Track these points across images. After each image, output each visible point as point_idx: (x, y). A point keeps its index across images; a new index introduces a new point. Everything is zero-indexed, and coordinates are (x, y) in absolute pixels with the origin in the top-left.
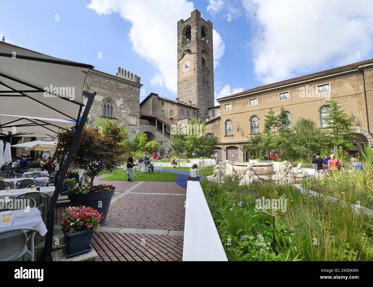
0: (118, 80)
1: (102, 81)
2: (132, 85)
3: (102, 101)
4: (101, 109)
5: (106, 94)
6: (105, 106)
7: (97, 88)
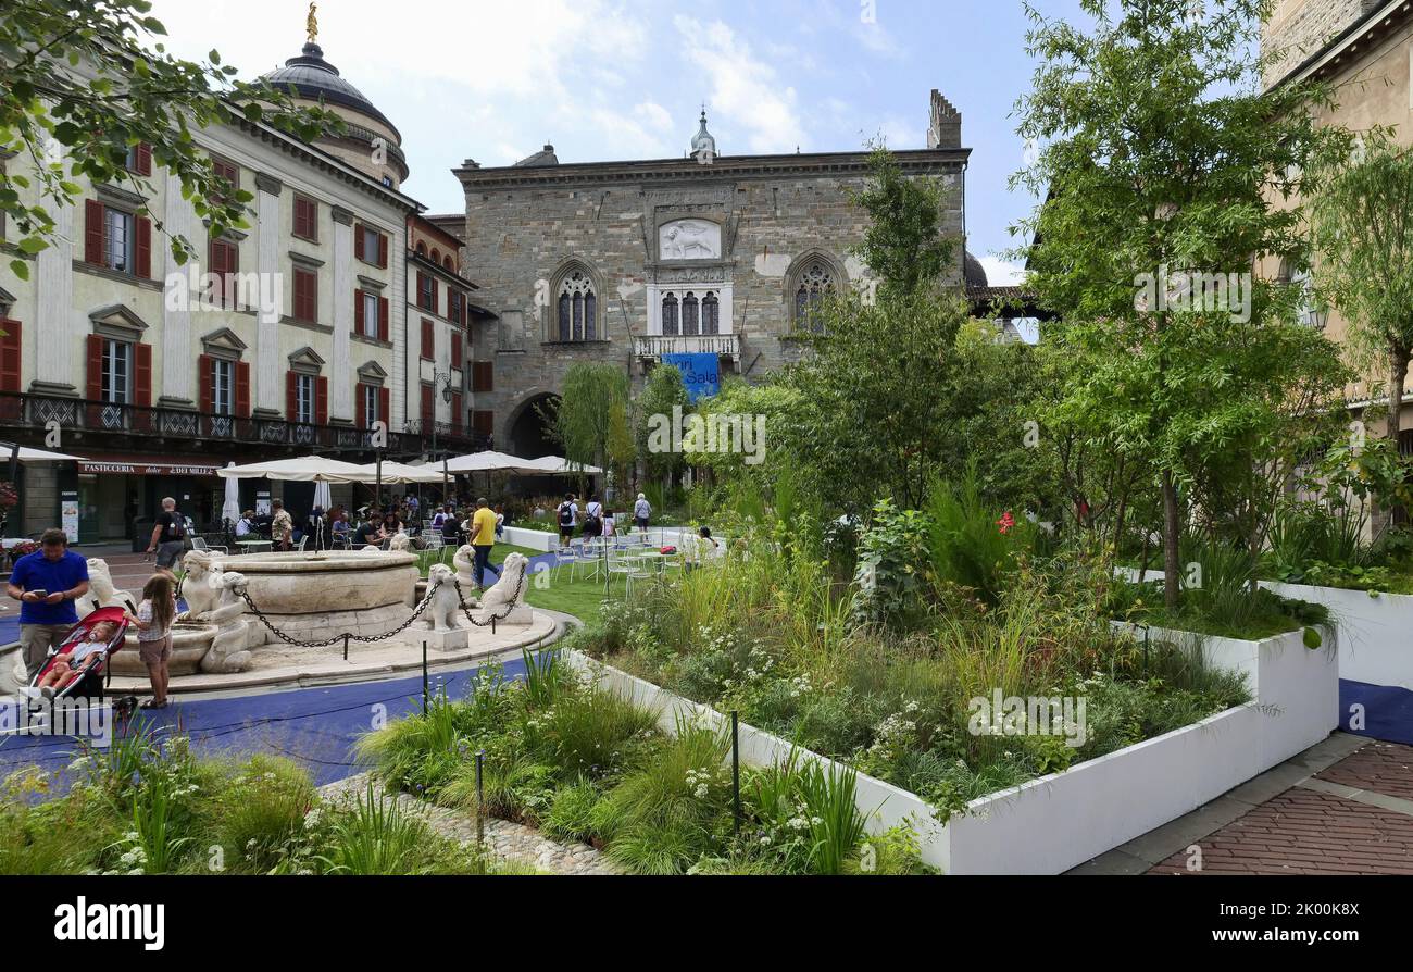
0: (845, 167)
1: (781, 190)
2: (915, 165)
3: (788, 276)
4: (785, 307)
5: (799, 243)
6: (802, 291)
7: (763, 226)
